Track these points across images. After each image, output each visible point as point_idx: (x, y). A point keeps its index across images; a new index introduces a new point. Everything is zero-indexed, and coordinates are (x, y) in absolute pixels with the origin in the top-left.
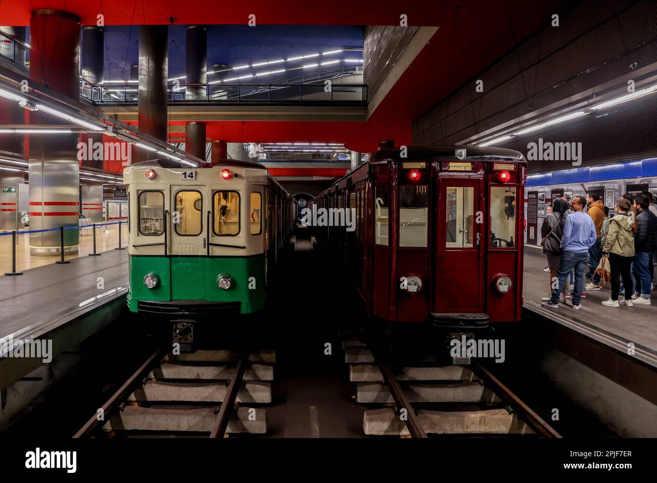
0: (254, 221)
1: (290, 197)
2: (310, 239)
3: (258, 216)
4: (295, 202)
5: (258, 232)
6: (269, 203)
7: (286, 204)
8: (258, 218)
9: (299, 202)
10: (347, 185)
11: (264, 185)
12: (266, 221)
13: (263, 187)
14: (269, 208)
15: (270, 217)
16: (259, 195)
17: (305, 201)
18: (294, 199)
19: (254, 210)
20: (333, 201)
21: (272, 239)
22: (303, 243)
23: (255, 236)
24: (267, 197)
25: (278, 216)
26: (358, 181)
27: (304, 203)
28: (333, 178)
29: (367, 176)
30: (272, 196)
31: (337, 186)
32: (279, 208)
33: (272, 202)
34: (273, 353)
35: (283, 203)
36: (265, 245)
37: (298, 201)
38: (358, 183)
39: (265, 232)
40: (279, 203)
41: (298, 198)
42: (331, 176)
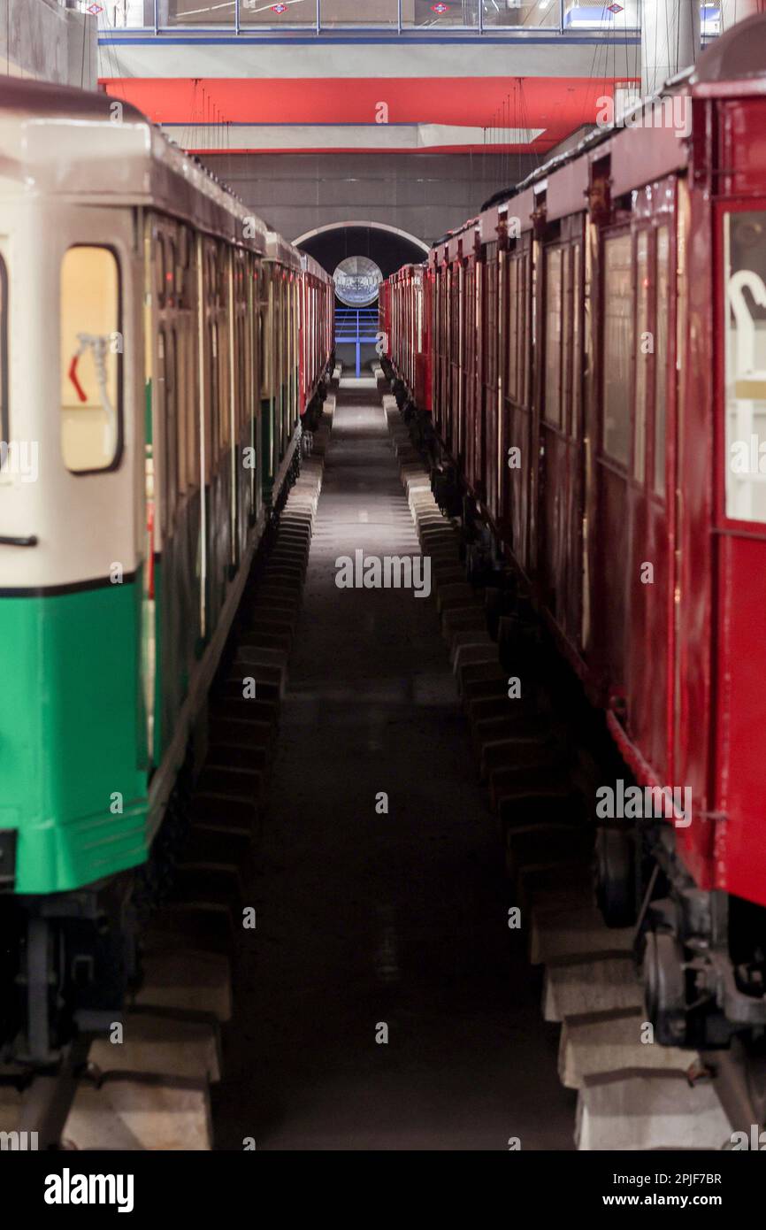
0: (83, 397)
1: (284, 253)
2: (402, 492)
3: (104, 373)
4: (313, 281)
5: (105, 456)
6: (162, 300)
7: (262, 294)
8: (104, 382)
9: (341, 278)
10: (588, 193)
11: (135, 209)
12: (144, 394)
13: (126, 218)
14: (161, 330)
15: (169, 369)
16: (108, 257)
17: (377, 272)
18: (307, 264)
19: (85, 340)
20: (526, 280)
21: (179, 495)
22: (364, 516)
23: (90, 479)
24: (150, 269)
25: (213, 366)
26: (636, 183)
27: (364, 281)
28: (537, 133)
29: (682, 157)
30: (177, 254)
31: (541, 198)
32: (215, 323)
33: (177, 298)
34: (193, 1108)
35: (241, 295)
36: (141, 526)
37: (331, 272)
38: (641, 188)
39: (143, 456)
40: (216, 293)
41: (329, 250)
42: (526, 124)
